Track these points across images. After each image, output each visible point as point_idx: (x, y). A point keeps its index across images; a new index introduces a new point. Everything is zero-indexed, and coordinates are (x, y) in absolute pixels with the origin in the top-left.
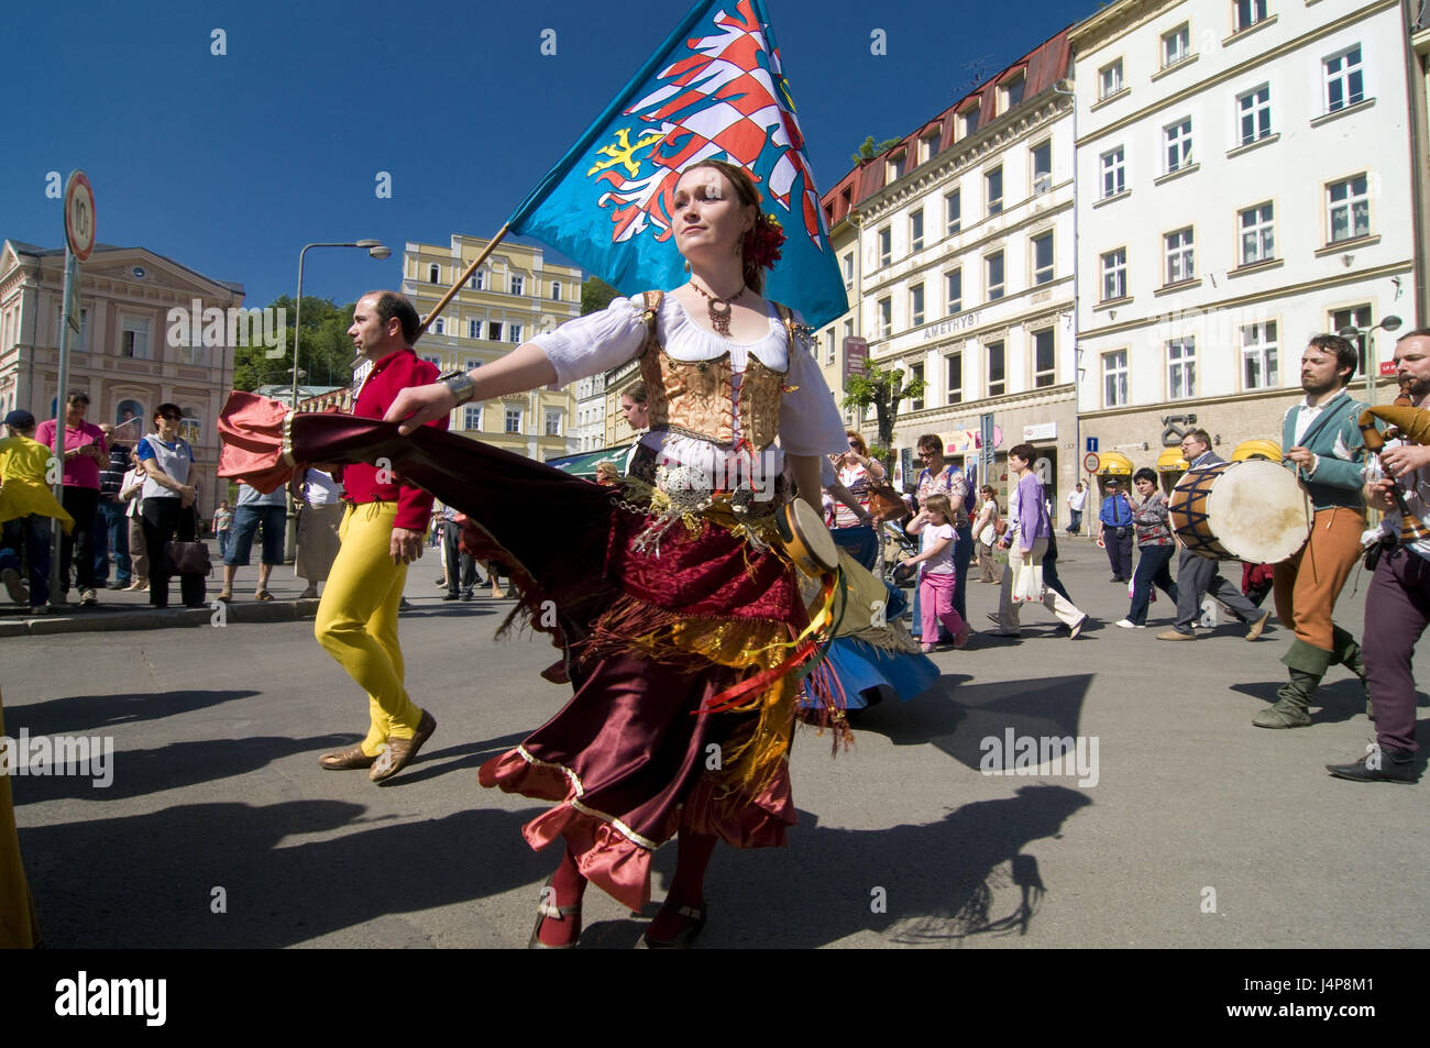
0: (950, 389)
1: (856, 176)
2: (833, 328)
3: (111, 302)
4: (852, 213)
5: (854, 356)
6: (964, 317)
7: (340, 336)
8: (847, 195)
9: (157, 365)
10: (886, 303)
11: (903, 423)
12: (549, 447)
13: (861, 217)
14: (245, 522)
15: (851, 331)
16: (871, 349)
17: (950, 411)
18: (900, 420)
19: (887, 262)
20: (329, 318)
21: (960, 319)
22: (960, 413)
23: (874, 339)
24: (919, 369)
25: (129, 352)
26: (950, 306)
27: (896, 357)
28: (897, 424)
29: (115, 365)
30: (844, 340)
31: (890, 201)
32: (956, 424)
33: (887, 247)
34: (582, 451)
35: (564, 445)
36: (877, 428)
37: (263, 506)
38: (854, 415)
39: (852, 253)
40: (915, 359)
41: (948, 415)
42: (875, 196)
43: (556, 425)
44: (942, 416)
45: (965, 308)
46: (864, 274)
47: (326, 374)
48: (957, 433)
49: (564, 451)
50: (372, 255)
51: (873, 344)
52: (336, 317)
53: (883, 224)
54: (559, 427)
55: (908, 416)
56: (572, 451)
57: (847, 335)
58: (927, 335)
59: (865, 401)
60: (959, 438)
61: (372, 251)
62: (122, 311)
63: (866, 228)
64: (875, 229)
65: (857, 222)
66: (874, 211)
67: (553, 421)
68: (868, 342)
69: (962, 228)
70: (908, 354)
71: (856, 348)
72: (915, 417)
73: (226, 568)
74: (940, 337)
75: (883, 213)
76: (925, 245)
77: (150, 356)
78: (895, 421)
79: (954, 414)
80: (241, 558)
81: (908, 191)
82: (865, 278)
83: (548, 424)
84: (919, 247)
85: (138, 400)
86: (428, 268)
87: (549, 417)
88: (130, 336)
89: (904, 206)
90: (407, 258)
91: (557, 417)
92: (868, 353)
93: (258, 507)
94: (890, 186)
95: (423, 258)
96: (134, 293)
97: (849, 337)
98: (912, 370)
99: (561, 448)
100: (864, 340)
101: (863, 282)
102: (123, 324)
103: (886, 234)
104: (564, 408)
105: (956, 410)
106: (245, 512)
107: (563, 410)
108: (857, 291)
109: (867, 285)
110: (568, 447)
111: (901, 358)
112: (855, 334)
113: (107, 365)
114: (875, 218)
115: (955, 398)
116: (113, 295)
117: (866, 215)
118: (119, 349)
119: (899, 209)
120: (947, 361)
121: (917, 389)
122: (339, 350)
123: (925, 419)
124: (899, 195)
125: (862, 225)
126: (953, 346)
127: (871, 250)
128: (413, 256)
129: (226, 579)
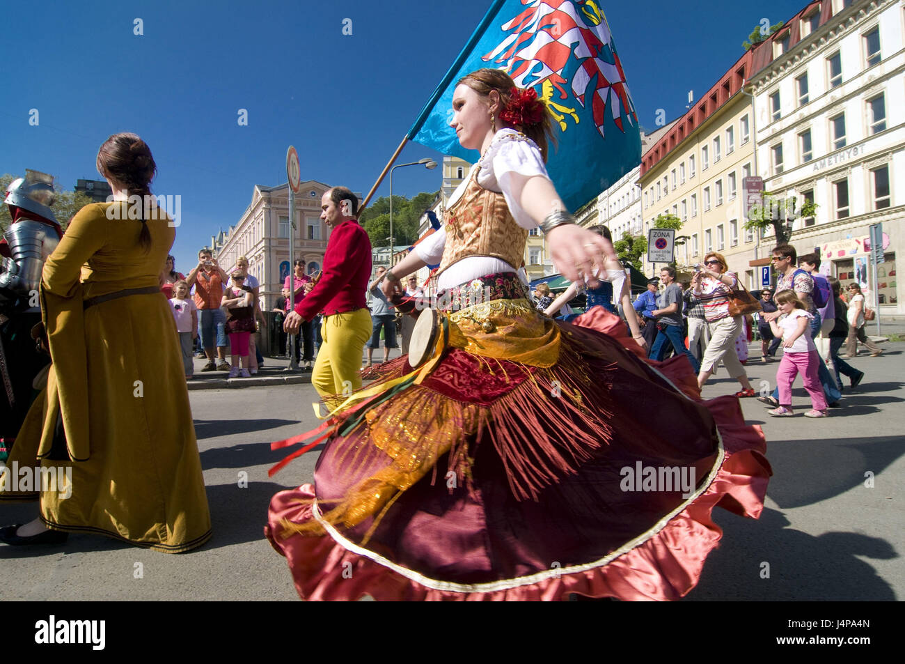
0: (839, 207)
1: (748, 58)
2: (734, 173)
3: (302, 211)
4: (746, 86)
5: (753, 190)
6: (849, 150)
7: (411, 216)
8: (741, 73)
9: (324, 242)
10: (778, 149)
11: (797, 237)
12: (533, 272)
13: (754, 87)
14: (376, 325)
15: (749, 173)
16: (767, 184)
17: (839, 225)
18: (794, 235)
19: (778, 117)
20: (404, 206)
21: (845, 152)
22: (849, 225)
23: (767, 177)
24: (809, 195)
25: (311, 237)
26: (835, 143)
27: (789, 188)
28: (792, 238)
29: (305, 244)
30: (743, 180)
31: (778, 71)
32: (845, 234)
33: (777, 106)
34: (554, 273)
35: (542, 270)
36: (775, 241)
37: (384, 316)
38: (754, 235)
39: (747, 115)
40: (806, 187)
41: (838, 228)
42: (766, 69)
43: (536, 258)
44: (832, 229)
45: (848, 143)
46: (758, 129)
47: (404, 238)
48: (847, 241)
49: (543, 274)
50: (427, 168)
51: (768, 180)
52: (408, 206)
53: (773, 90)
54: (539, 259)
55: (801, 231)
56: (547, 274)
57: (746, 176)
58: (816, 168)
59: (764, 224)
60: (849, 245)
61: (427, 165)
62: (307, 215)
63: (758, 95)
64: (766, 95)
65: (750, 91)
66: (764, 80)
67: (534, 256)
68: (764, 179)
69: (843, 81)
70: (799, 184)
71: (754, 184)
72: (807, 232)
73: (368, 350)
74: (828, 168)
75: (772, 81)
76: (810, 100)
77: (321, 238)
78: (790, 236)
79: (843, 227)
80: (375, 345)
81: (793, 60)
82: (759, 132)
83: (532, 257)
84: (805, 102)
85: (316, 261)
86: (456, 170)
87: (532, 253)
88: (311, 228)
89: (790, 73)
90: (444, 166)
91: (537, 253)
92: (764, 187)
93: (381, 316)
94: (777, 60)
95: (453, 164)
96: (311, 205)
97: (747, 178)
98: (803, 196)
99: (540, 272)
100: (760, 178)
101: (757, 134)
102: (307, 222)
103: (776, 97)
104: (541, 247)
105: (844, 223)
106: (375, 319)
107: (541, 248)
108: (752, 143)
109: (760, 137)
110: (545, 271)
111: (792, 188)
112: (753, 174)
113: (302, 244)
114: (765, 86)
115: (843, 214)
116: (303, 208)
117: (758, 85)
118: (306, 236)
119: (785, 76)
120: (835, 187)
121: (808, 210)
122: (411, 224)
123: (816, 232)
124: (785, 66)
125: (754, 93)
126: (840, 174)
127: (763, 111)
128: (448, 164)
129: (368, 356)
